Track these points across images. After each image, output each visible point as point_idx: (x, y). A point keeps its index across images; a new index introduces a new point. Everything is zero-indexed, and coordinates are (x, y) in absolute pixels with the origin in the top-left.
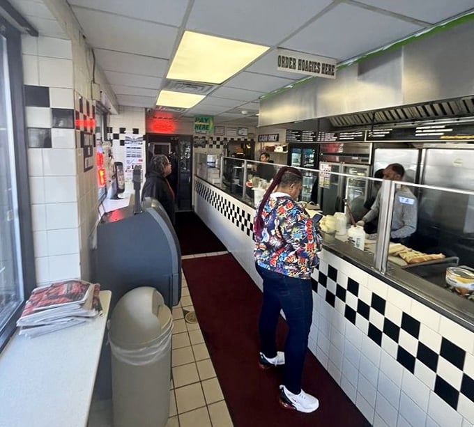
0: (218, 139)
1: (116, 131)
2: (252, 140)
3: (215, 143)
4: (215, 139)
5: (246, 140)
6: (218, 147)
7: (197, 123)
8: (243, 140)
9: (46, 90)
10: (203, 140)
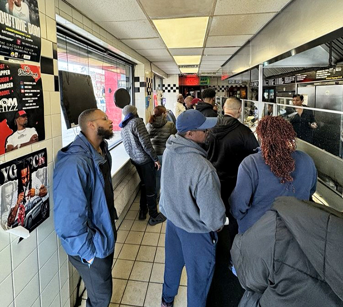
0: (223, 87)
1: (166, 86)
2: (246, 86)
3: (221, 89)
4: (221, 87)
5: (241, 86)
6: (223, 91)
7: (202, 81)
8: (239, 86)
9: (139, 77)
10: (214, 88)
